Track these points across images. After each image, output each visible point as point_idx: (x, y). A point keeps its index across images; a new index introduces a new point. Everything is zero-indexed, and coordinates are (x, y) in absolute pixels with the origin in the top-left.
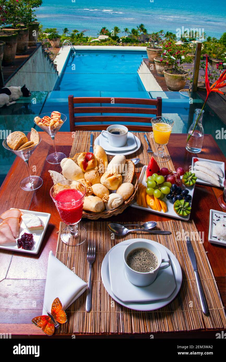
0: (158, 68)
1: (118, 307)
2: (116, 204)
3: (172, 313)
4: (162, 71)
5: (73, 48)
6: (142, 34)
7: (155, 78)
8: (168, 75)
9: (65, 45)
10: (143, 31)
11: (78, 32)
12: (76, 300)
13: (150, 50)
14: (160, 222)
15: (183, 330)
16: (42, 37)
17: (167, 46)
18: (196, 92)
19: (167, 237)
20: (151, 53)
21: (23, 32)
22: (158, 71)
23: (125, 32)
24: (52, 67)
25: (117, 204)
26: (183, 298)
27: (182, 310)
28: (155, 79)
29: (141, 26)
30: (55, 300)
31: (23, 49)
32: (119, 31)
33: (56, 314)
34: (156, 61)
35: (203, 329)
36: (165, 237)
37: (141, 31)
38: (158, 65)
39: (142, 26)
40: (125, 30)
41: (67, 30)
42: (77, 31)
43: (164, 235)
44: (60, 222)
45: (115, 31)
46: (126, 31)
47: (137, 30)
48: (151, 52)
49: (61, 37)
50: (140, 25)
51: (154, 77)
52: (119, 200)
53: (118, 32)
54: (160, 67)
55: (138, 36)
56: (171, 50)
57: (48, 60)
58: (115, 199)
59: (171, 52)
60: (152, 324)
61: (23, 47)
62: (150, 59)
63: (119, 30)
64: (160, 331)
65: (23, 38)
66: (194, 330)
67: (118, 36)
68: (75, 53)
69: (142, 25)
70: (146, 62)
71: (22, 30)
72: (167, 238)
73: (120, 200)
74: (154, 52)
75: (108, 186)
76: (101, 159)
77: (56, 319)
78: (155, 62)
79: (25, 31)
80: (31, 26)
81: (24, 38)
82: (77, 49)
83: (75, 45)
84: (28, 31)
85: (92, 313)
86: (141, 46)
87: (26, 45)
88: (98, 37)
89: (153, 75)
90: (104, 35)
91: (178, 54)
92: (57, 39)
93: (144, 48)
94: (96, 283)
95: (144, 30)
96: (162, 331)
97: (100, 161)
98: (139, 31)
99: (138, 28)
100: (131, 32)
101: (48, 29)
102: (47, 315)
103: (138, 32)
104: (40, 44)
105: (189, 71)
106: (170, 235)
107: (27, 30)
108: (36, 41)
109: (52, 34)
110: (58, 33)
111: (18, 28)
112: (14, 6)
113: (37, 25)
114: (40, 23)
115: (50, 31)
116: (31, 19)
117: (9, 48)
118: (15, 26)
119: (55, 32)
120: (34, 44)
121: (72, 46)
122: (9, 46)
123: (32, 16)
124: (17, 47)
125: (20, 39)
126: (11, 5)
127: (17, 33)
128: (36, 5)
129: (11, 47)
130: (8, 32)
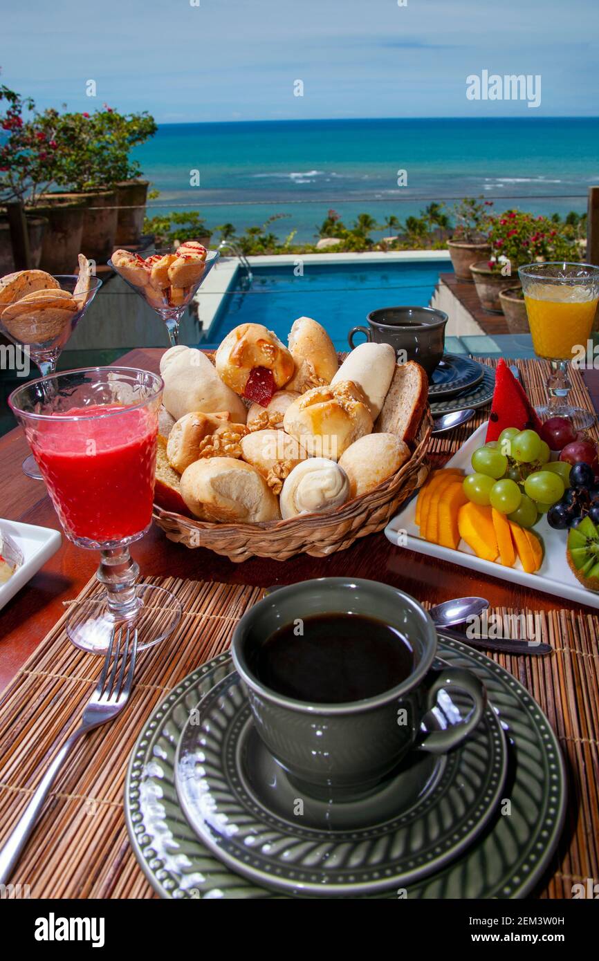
0: (485, 292)
2: (309, 492)
4: (495, 300)
5: (245, 262)
6: (436, 229)
7: (476, 319)
8: (514, 303)
9: (223, 256)
10: (437, 220)
11: (261, 232)
13: (458, 248)
16: (157, 223)
17: (505, 222)
19: (528, 670)
20: (460, 256)
21: (103, 201)
22: (485, 301)
23: (388, 226)
28: (476, 323)
29: (431, 210)
31: (101, 247)
32: (373, 225)
34: (476, 273)
36: (521, 669)
37: (432, 222)
38: (481, 283)
39: (434, 210)
40: (389, 221)
41: (232, 229)
42: (258, 230)
43: (518, 655)
45: (363, 224)
46: (391, 224)
47: (422, 220)
48: (461, 251)
49: (212, 234)
50: (427, 207)
51: (472, 319)
52: (323, 479)
53: (370, 229)
54: (489, 287)
55: (425, 237)
56: (516, 232)
61: (102, 242)
62: (460, 273)
63: (372, 221)
65: (101, 218)
67: (372, 239)
68: (250, 275)
69: (434, 206)
70: (448, 283)
71: (99, 196)
72: (529, 674)
74: (469, 253)
78: (474, 276)
79: (107, 197)
80: (125, 191)
81: (104, 219)
82: (254, 264)
83: (252, 255)
84: (117, 199)
88: (316, 243)
89: (470, 313)
90: (331, 237)
93: (444, 255)
95: (440, 219)
98: (427, 223)
99: (425, 216)
100: (405, 227)
101: (176, 215)
103: (424, 224)
104: (151, 241)
107: (114, 195)
108: (137, 229)
109: (187, 226)
110: (203, 224)
111: (90, 191)
112: (77, 130)
113: (142, 189)
114: (150, 185)
115: (182, 220)
116: (124, 170)
117: (60, 240)
118: (80, 185)
119: (196, 222)
120: (132, 238)
121: (242, 258)
122: (60, 235)
123: (130, 164)
124: (83, 240)
125: (94, 219)
126: (71, 126)
127: (84, 201)
128: (140, 136)
129: (66, 236)
130: (61, 200)
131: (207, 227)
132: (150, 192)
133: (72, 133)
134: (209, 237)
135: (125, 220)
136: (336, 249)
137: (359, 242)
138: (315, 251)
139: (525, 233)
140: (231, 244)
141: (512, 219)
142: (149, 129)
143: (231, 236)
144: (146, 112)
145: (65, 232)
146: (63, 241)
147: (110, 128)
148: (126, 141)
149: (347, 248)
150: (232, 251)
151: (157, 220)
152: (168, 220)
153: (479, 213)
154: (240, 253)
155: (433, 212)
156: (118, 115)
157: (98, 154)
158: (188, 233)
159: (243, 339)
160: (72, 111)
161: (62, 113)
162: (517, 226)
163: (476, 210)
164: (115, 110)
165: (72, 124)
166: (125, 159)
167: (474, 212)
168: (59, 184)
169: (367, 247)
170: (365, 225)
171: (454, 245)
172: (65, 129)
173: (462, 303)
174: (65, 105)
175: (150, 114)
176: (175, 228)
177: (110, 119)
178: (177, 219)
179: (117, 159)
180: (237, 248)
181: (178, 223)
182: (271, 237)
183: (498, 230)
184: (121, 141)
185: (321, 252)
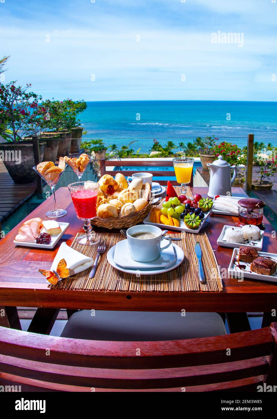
1: (119, 277)
3: (170, 282)
6: (199, 148)
9: (111, 158)
12: (81, 272)
13: (203, 157)
14: (173, 234)
15: (178, 290)
17: (220, 146)
18: (251, 190)
20: (204, 160)
21: (66, 135)
23: (180, 147)
24: (95, 178)
25: (129, 210)
26: (183, 275)
27: (180, 280)
30: (61, 260)
32: (173, 146)
33: (60, 271)
35: (197, 291)
37: (198, 145)
40: (180, 144)
41: (116, 146)
42: (126, 147)
44: (78, 233)
45: (169, 145)
47: (194, 144)
48: (204, 158)
49: (107, 149)
50: (196, 138)
53: (172, 148)
55: (195, 151)
56: (224, 151)
57: (91, 169)
58: (127, 206)
59: (224, 152)
60: (148, 287)
62: (204, 167)
63: (173, 145)
64: (156, 290)
65: (65, 142)
66: (188, 291)
67: (172, 152)
69: (199, 138)
70: (199, 171)
71: (64, 133)
73: (132, 206)
74: (208, 159)
75: (124, 202)
76: (121, 184)
77: (60, 275)
79: (67, 134)
80: (74, 131)
81: (66, 143)
83: (123, 158)
84: (71, 135)
85: (94, 280)
86: (196, 157)
87: (68, 150)
88: (150, 153)
89: (207, 183)
90: (156, 151)
91: (233, 155)
92: (103, 151)
94: (102, 265)
95: (201, 144)
96: (157, 290)
97: (120, 185)
99: (195, 142)
100: (187, 147)
101: (93, 141)
102: (53, 272)
103: (195, 146)
104: (83, 151)
105: (244, 171)
106: (181, 241)
107: (70, 133)
108: (78, 147)
109: (98, 145)
110: (104, 145)
111: (61, 131)
112: (58, 108)
113: (81, 130)
114: (84, 129)
115: (95, 143)
116: (74, 123)
117: (50, 150)
118: (57, 130)
119: (101, 144)
120: (76, 150)
121: (119, 159)
122: (50, 149)
123: (76, 120)
124: (58, 151)
125: (62, 142)
126: (55, 106)
127: (59, 135)
128: (80, 110)
129: (52, 149)
130: (50, 135)
131: (105, 146)
132: (83, 132)
133: (56, 109)
134: (106, 150)
135: (74, 143)
136: (157, 156)
137: (166, 153)
138: (148, 157)
139: (227, 151)
140: (115, 153)
141: (223, 146)
142: (84, 107)
143: (115, 150)
144: (83, 100)
145: (52, 148)
146: (51, 151)
147: (69, 107)
148: (75, 112)
149: (161, 156)
150: (115, 156)
151: (85, 143)
152: (90, 143)
153: (212, 142)
154: (118, 157)
155: (198, 141)
156: (72, 102)
157: (64, 117)
158: (98, 148)
159: (106, 178)
160: (56, 100)
161: (52, 101)
162: (225, 148)
163: (211, 141)
164: (72, 99)
165: (56, 106)
166: (75, 119)
167: (210, 142)
168: (50, 128)
169: (169, 156)
170: (170, 146)
171: (202, 155)
172: (53, 108)
173: (204, 179)
174: (53, 98)
175: (84, 101)
176: (93, 146)
177: (69, 103)
178: (93, 142)
179: (71, 119)
180: (117, 155)
181: (94, 144)
182: (132, 150)
183: (217, 150)
184: (73, 112)
185: (150, 157)
